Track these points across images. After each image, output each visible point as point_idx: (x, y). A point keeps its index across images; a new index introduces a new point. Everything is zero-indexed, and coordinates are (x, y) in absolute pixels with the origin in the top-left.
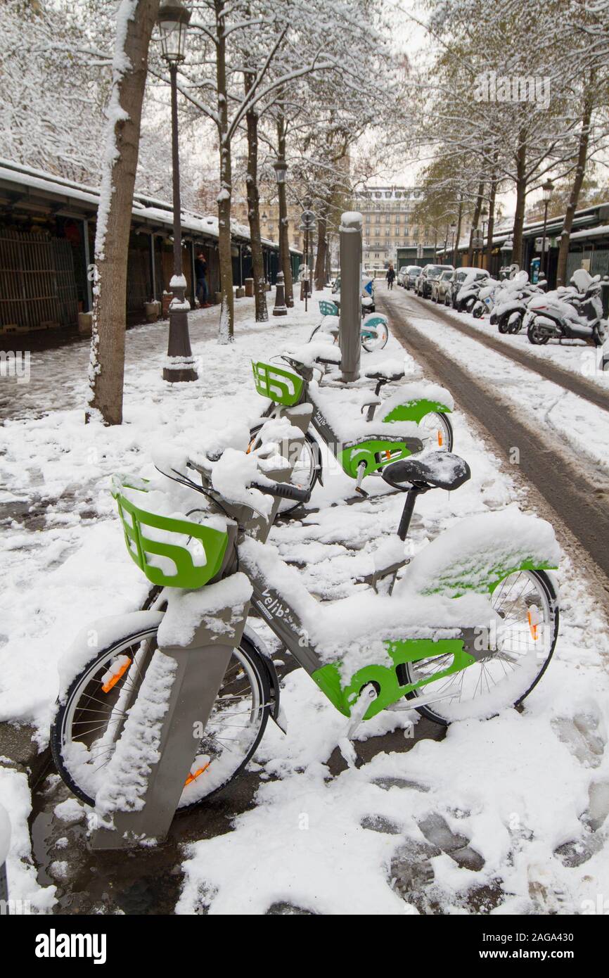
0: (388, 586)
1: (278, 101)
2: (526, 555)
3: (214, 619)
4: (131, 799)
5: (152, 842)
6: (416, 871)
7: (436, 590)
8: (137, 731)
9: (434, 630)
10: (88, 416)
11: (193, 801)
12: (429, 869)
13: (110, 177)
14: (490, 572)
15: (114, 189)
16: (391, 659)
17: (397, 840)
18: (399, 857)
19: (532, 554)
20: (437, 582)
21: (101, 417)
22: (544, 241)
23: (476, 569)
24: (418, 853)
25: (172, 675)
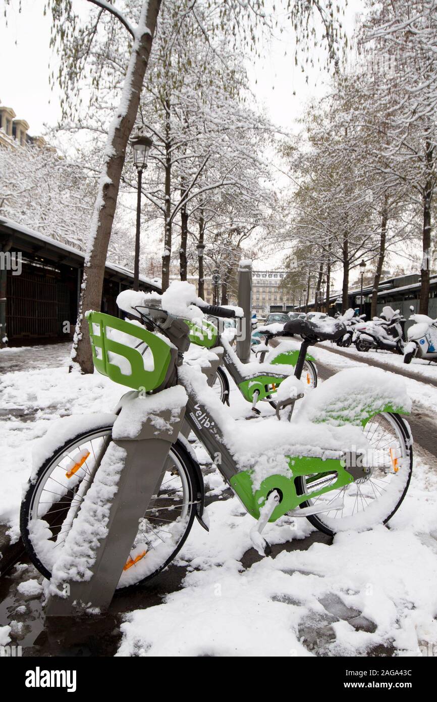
0: (288, 414)
1: (200, 207)
2: (387, 400)
3: (158, 417)
4: (82, 569)
5: (97, 611)
6: (319, 634)
7: (324, 421)
8: (91, 509)
9: (323, 451)
10: (71, 367)
11: (132, 583)
12: (331, 632)
13: (98, 217)
14: (362, 411)
15: (99, 224)
16: (291, 471)
17: (302, 611)
18: (305, 623)
19: (392, 400)
20: (324, 413)
21: (80, 368)
22: (362, 298)
23: (352, 407)
24: (320, 620)
25: (122, 462)
